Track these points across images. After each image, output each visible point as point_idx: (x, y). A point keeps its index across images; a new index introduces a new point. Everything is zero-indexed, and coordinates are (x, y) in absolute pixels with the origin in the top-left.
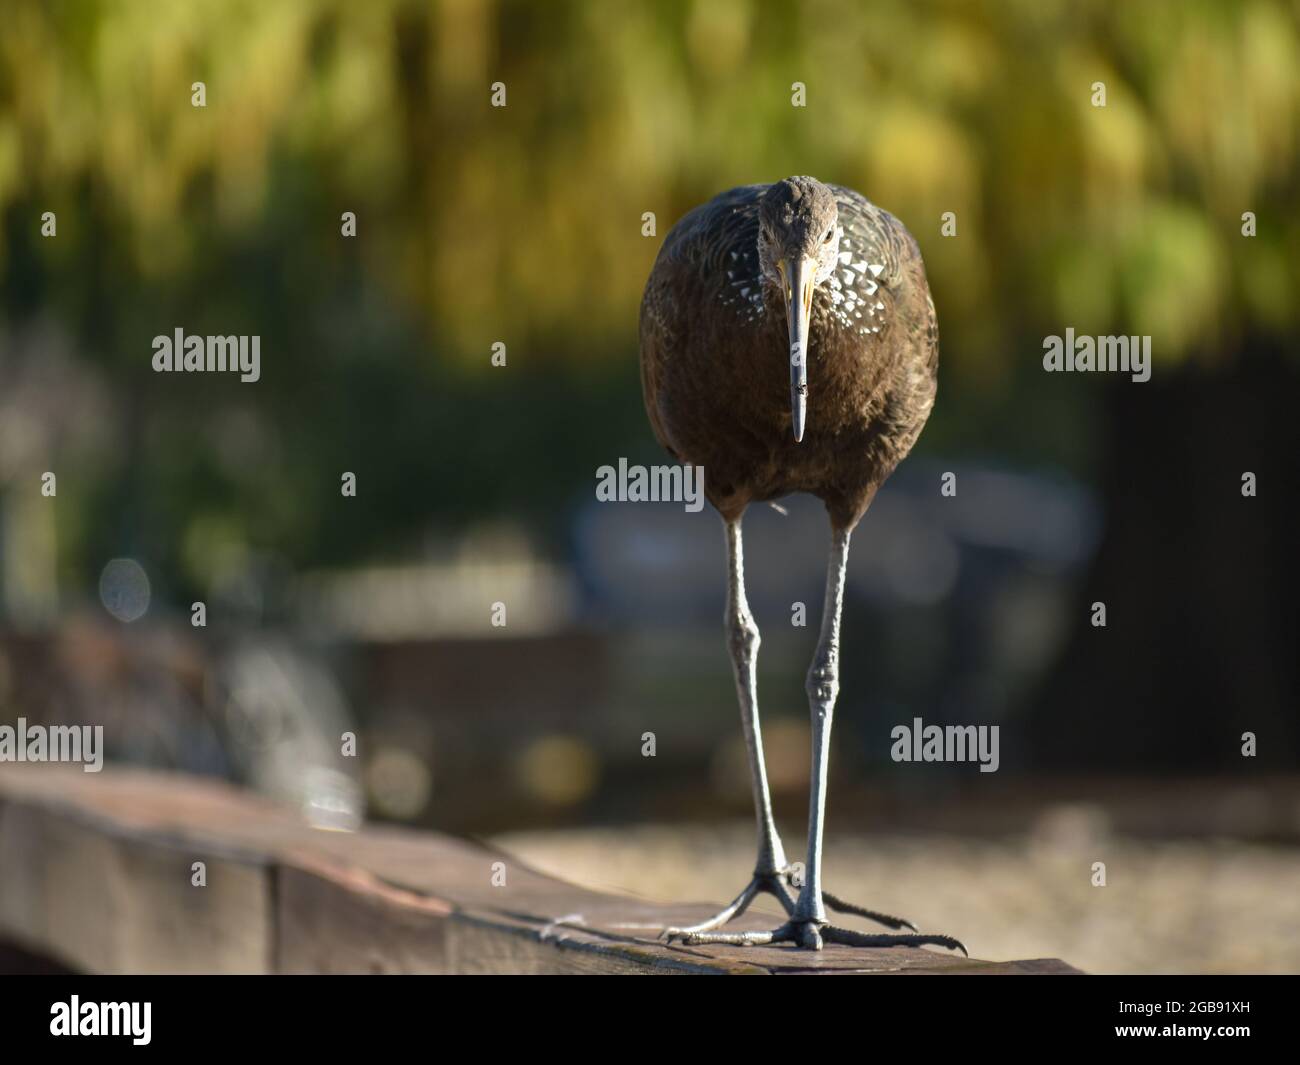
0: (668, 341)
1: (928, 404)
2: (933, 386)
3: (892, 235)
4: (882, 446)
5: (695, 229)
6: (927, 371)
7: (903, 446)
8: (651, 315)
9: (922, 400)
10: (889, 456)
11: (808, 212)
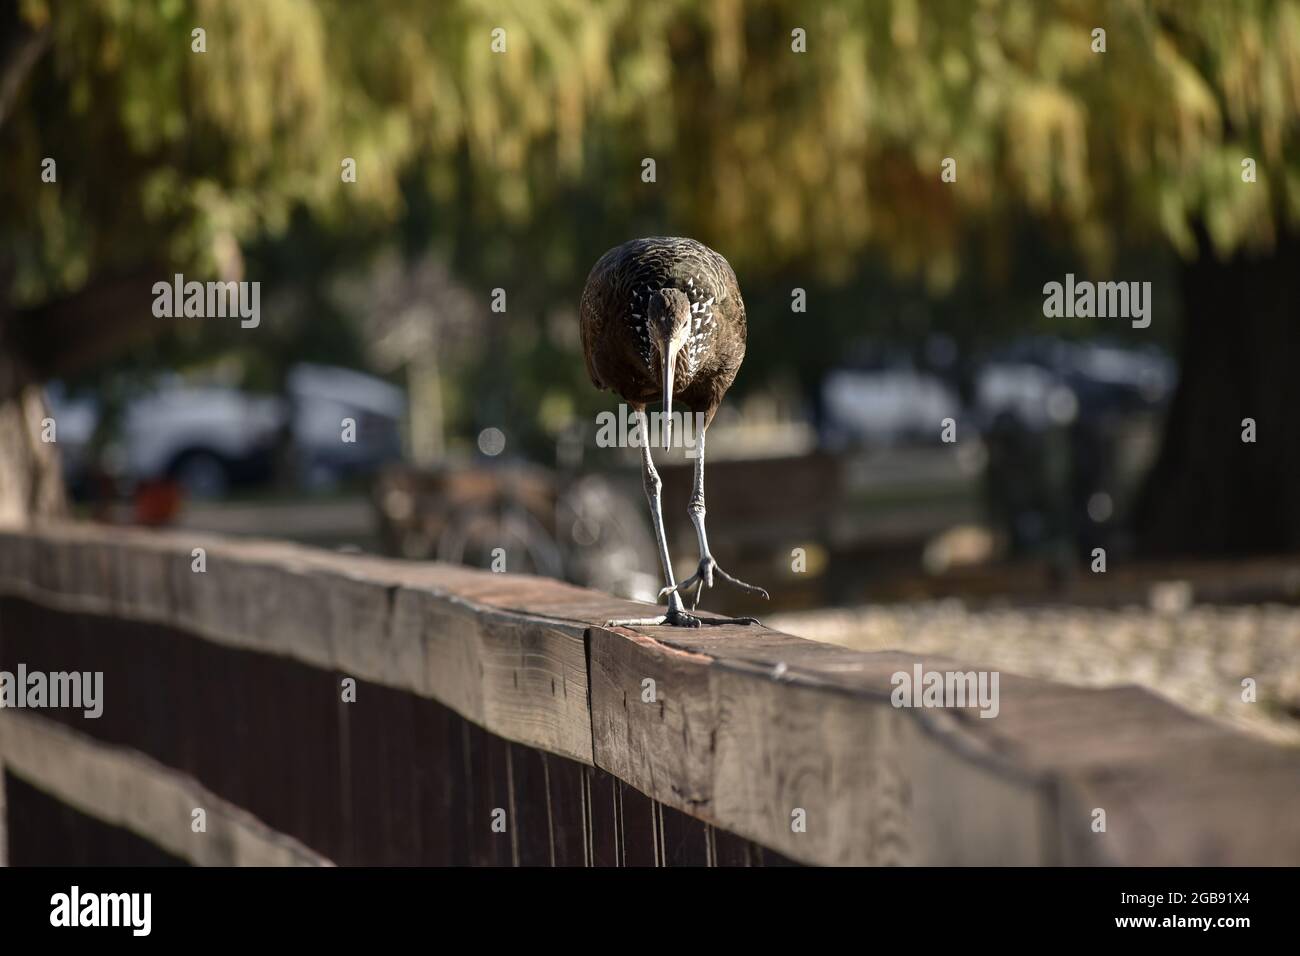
0: (598, 322)
1: (742, 355)
2: (744, 346)
3: (719, 271)
4: (719, 380)
5: (614, 265)
6: (741, 340)
7: (729, 379)
8: (588, 307)
9: (739, 354)
10: (722, 385)
11: (673, 315)
